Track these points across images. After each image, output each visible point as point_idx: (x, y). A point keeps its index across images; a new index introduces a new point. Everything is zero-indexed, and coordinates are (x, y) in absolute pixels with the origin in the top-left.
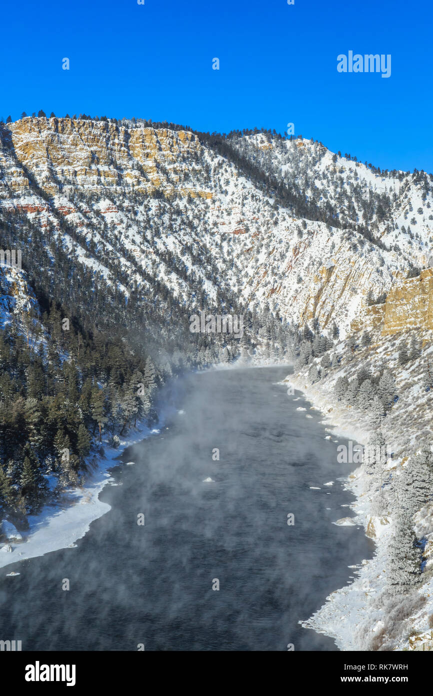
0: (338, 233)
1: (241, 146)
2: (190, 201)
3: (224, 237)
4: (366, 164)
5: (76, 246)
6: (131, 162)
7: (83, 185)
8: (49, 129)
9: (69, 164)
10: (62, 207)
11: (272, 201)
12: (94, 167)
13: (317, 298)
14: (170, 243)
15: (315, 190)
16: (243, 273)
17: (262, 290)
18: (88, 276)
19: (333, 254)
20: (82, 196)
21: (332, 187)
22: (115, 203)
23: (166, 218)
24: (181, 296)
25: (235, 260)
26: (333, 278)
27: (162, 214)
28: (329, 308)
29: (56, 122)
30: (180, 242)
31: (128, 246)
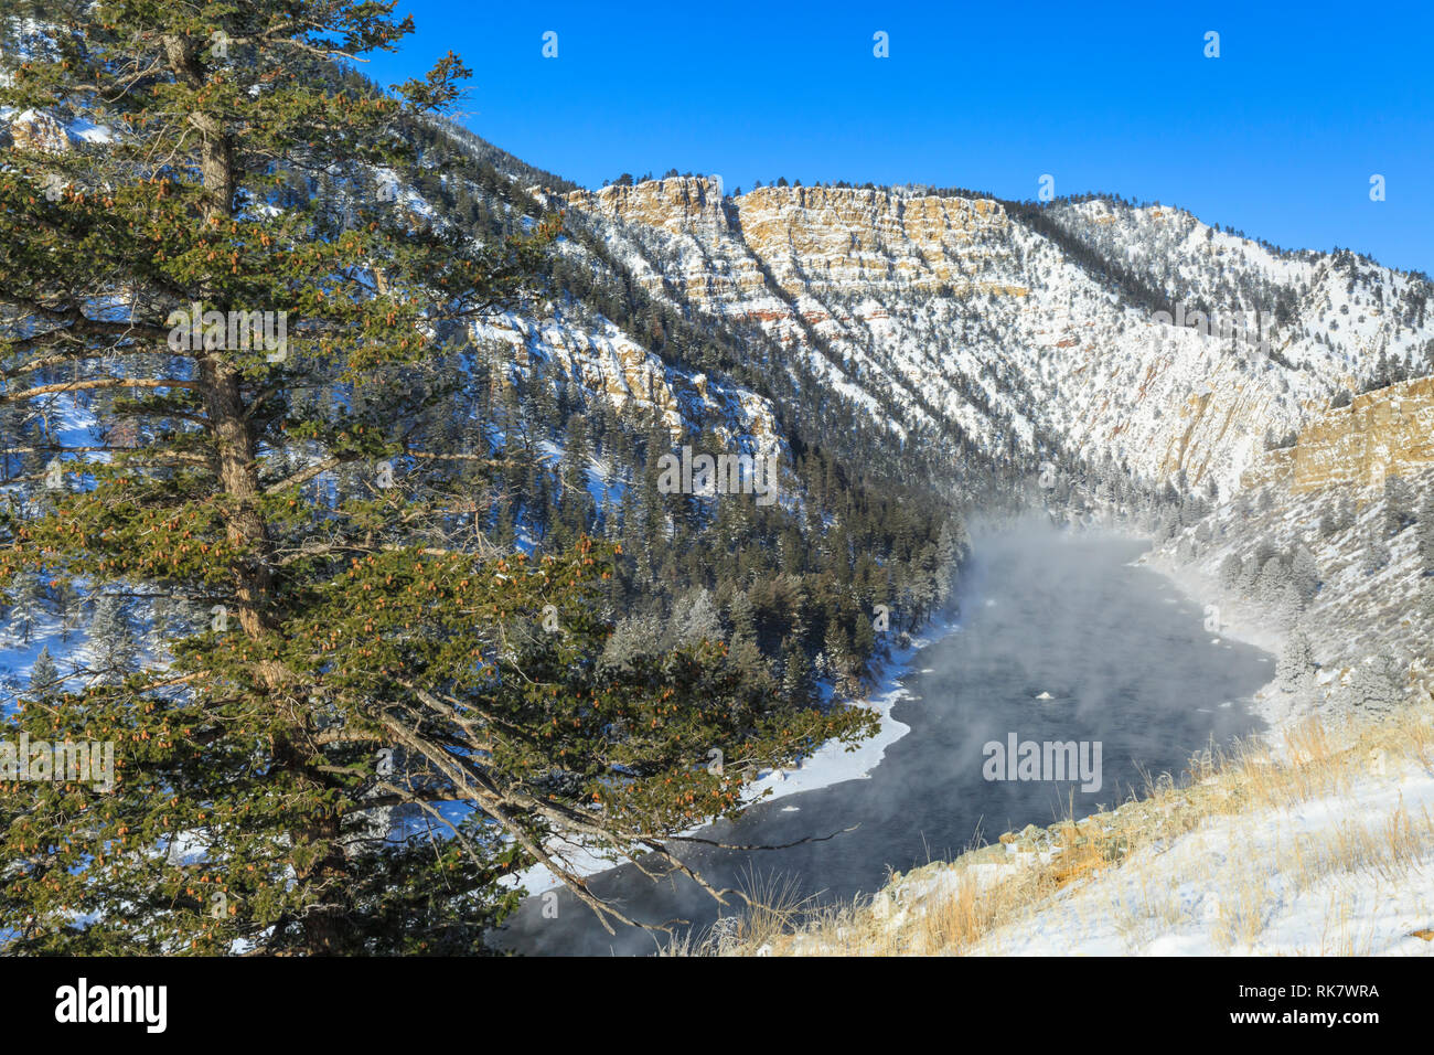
0: (1216, 344)
1: (1067, 220)
2: (993, 300)
3: (1042, 352)
4: (1258, 241)
5: (829, 366)
6: (907, 247)
7: (838, 281)
8: (792, 203)
9: (820, 251)
10: (810, 313)
11: (1115, 299)
12: (854, 254)
13: (1185, 439)
14: (964, 361)
15: (1180, 281)
16: (1072, 404)
17: (1100, 429)
18: (846, 411)
19: (1209, 374)
20: (837, 296)
21: (1206, 277)
22: (884, 305)
23: (958, 325)
24: (980, 437)
25: (1060, 384)
26: (1208, 411)
27: (952, 320)
28: (1202, 455)
29: (803, 193)
30: (978, 359)
31: (903, 366)
